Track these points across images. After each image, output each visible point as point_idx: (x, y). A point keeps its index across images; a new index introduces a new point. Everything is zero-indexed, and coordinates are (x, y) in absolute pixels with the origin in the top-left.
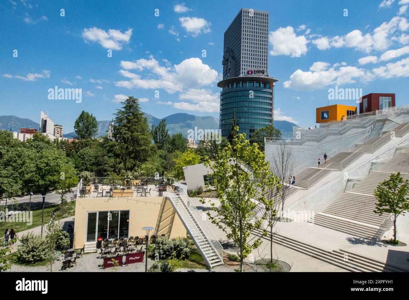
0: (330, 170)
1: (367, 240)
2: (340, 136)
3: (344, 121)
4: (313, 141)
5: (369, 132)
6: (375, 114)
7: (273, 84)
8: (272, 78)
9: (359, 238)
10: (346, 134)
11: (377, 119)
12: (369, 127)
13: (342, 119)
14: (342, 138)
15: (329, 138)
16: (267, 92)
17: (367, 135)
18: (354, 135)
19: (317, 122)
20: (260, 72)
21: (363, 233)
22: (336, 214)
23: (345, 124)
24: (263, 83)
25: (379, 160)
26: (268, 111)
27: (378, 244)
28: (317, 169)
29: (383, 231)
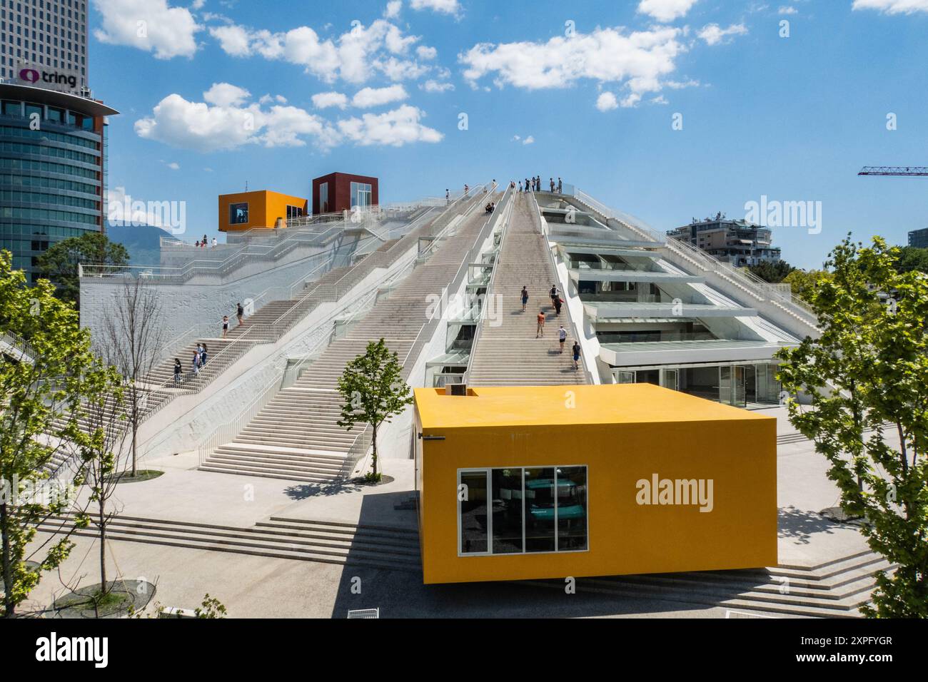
0: (251, 343)
1: (325, 485)
2: (272, 265)
3: (281, 230)
4: (211, 274)
5: (330, 255)
6: (341, 218)
7: (102, 120)
8: (102, 102)
9: (310, 483)
10: (285, 258)
11: (346, 228)
12: (331, 246)
13: (277, 224)
14: (277, 269)
15: (248, 268)
16: (85, 139)
17: (327, 262)
18: (300, 262)
19: (220, 230)
20: (63, 79)
21: (318, 472)
22: (263, 441)
23: (282, 237)
24: (71, 114)
25: (349, 315)
26: (90, 192)
27: (345, 488)
28: (220, 342)
29: (354, 459)
